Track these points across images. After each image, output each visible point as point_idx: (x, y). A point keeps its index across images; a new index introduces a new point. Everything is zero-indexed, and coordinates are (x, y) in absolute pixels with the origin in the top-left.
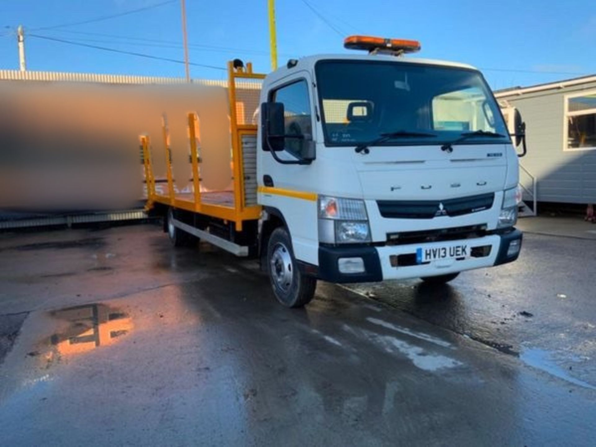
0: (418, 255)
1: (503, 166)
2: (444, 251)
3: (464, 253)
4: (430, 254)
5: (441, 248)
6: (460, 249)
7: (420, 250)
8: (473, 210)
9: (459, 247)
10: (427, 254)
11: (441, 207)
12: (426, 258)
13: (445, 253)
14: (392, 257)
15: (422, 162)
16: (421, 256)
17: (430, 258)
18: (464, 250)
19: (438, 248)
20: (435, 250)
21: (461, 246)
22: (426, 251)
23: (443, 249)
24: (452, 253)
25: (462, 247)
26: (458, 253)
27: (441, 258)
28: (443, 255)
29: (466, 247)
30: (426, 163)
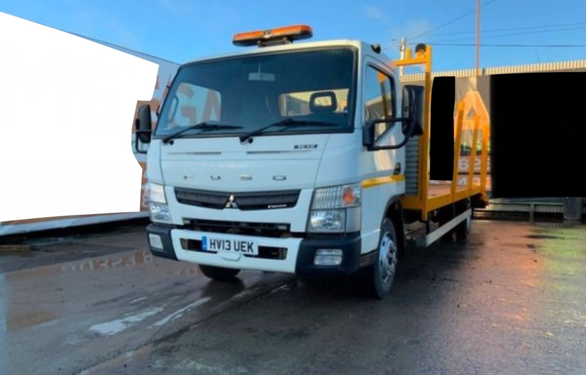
0: (203, 243)
1: (316, 159)
2: (228, 243)
3: (250, 250)
4: (214, 244)
5: (225, 240)
6: (246, 245)
7: (205, 238)
8: (269, 207)
9: (245, 243)
10: (211, 244)
11: (232, 198)
12: (211, 247)
13: (229, 245)
14: (182, 240)
15: (219, 153)
16: (206, 244)
17: (215, 248)
18: (250, 247)
19: (222, 239)
20: (219, 241)
21: (247, 241)
22: (211, 240)
23: (227, 241)
24: (237, 248)
25: (248, 243)
26: (244, 249)
27: (225, 250)
28: (228, 247)
29: (252, 244)
30: (222, 154)
